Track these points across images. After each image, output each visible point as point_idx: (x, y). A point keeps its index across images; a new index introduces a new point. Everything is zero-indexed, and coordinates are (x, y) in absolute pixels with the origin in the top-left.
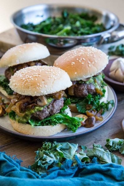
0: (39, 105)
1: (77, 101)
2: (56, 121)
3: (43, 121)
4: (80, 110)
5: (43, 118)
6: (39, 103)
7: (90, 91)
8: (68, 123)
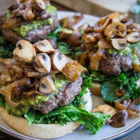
0: (43, 93)
1: (102, 80)
2: (68, 118)
3: (47, 116)
4: (106, 96)
5: (47, 112)
6: (43, 90)
7: (124, 67)
8: (85, 120)
